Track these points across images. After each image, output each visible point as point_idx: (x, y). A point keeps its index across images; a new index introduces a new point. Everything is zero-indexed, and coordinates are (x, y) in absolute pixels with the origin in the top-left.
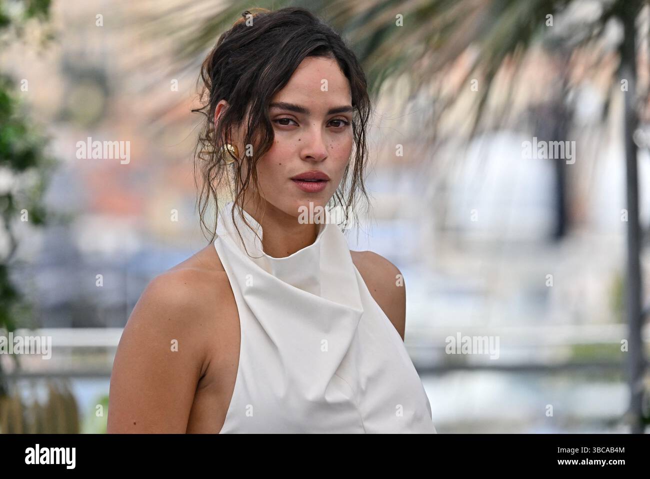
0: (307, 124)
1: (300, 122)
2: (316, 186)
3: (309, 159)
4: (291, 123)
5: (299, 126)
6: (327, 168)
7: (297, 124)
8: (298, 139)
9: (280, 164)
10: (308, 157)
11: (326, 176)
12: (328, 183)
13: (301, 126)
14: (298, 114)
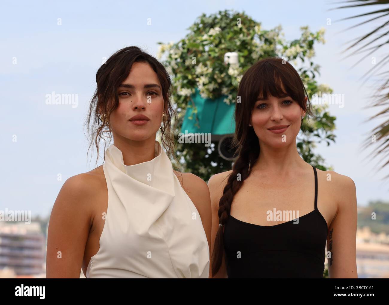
0: (134, 93)
1: (131, 93)
2: (141, 122)
3: (136, 110)
4: (128, 94)
5: (131, 95)
6: (148, 113)
7: (130, 95)
8: (131, 101)
9: (123, 114)
10: (136, 108)
11: (147, 117)
12: (149, 122)
13: (132, 95)
14: (130, 89)
